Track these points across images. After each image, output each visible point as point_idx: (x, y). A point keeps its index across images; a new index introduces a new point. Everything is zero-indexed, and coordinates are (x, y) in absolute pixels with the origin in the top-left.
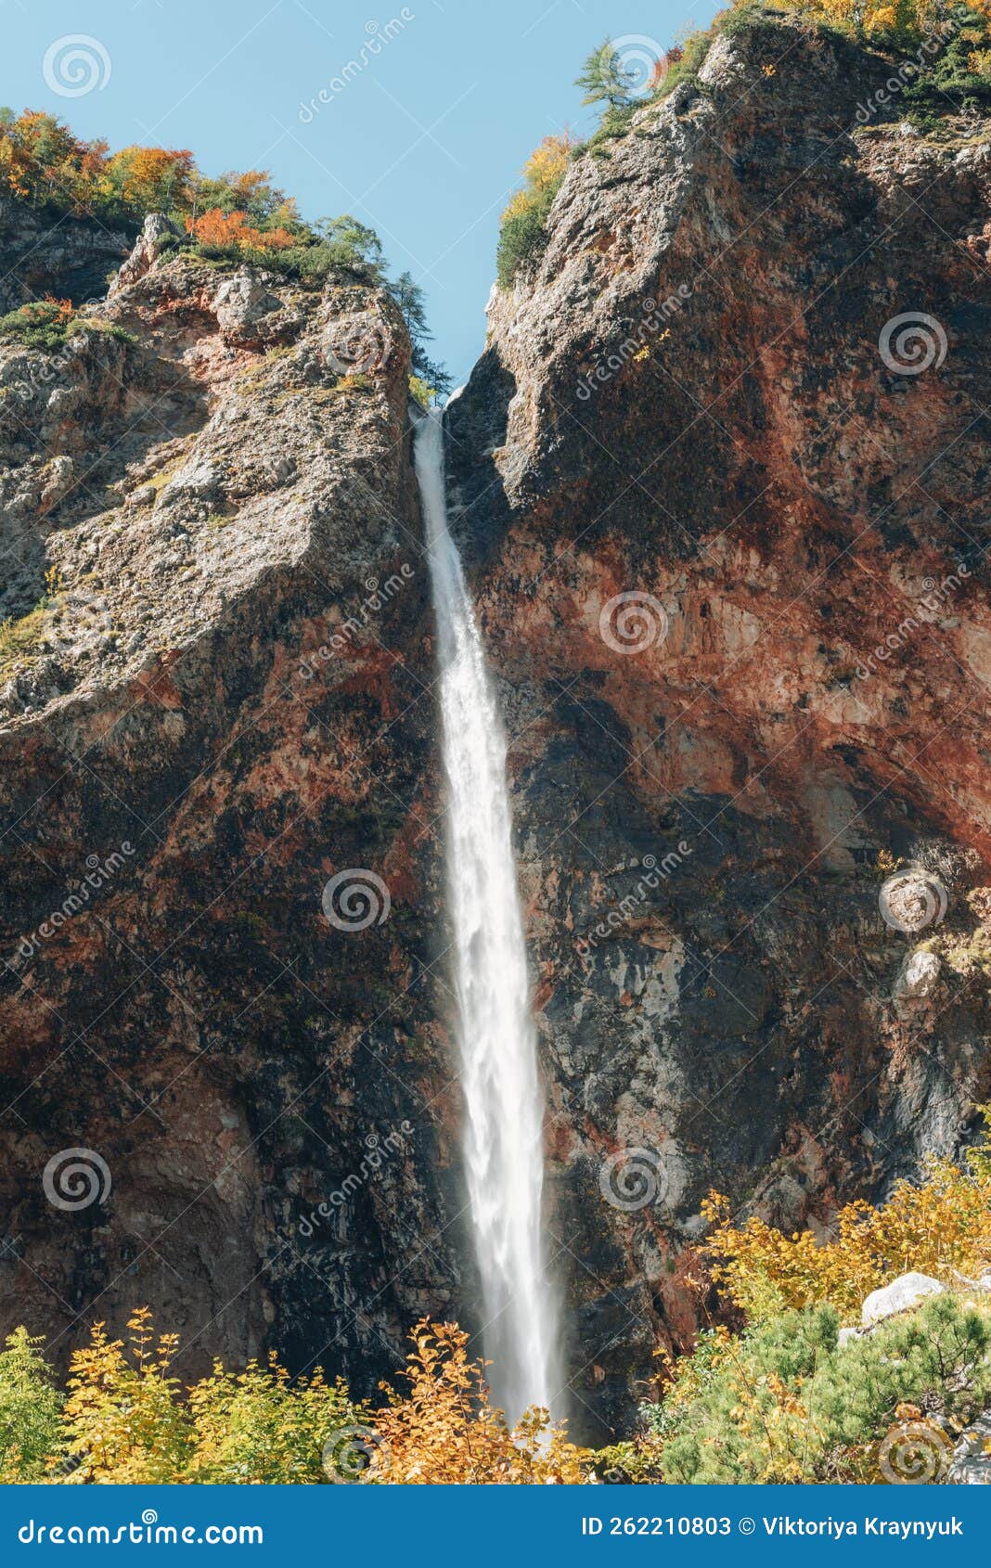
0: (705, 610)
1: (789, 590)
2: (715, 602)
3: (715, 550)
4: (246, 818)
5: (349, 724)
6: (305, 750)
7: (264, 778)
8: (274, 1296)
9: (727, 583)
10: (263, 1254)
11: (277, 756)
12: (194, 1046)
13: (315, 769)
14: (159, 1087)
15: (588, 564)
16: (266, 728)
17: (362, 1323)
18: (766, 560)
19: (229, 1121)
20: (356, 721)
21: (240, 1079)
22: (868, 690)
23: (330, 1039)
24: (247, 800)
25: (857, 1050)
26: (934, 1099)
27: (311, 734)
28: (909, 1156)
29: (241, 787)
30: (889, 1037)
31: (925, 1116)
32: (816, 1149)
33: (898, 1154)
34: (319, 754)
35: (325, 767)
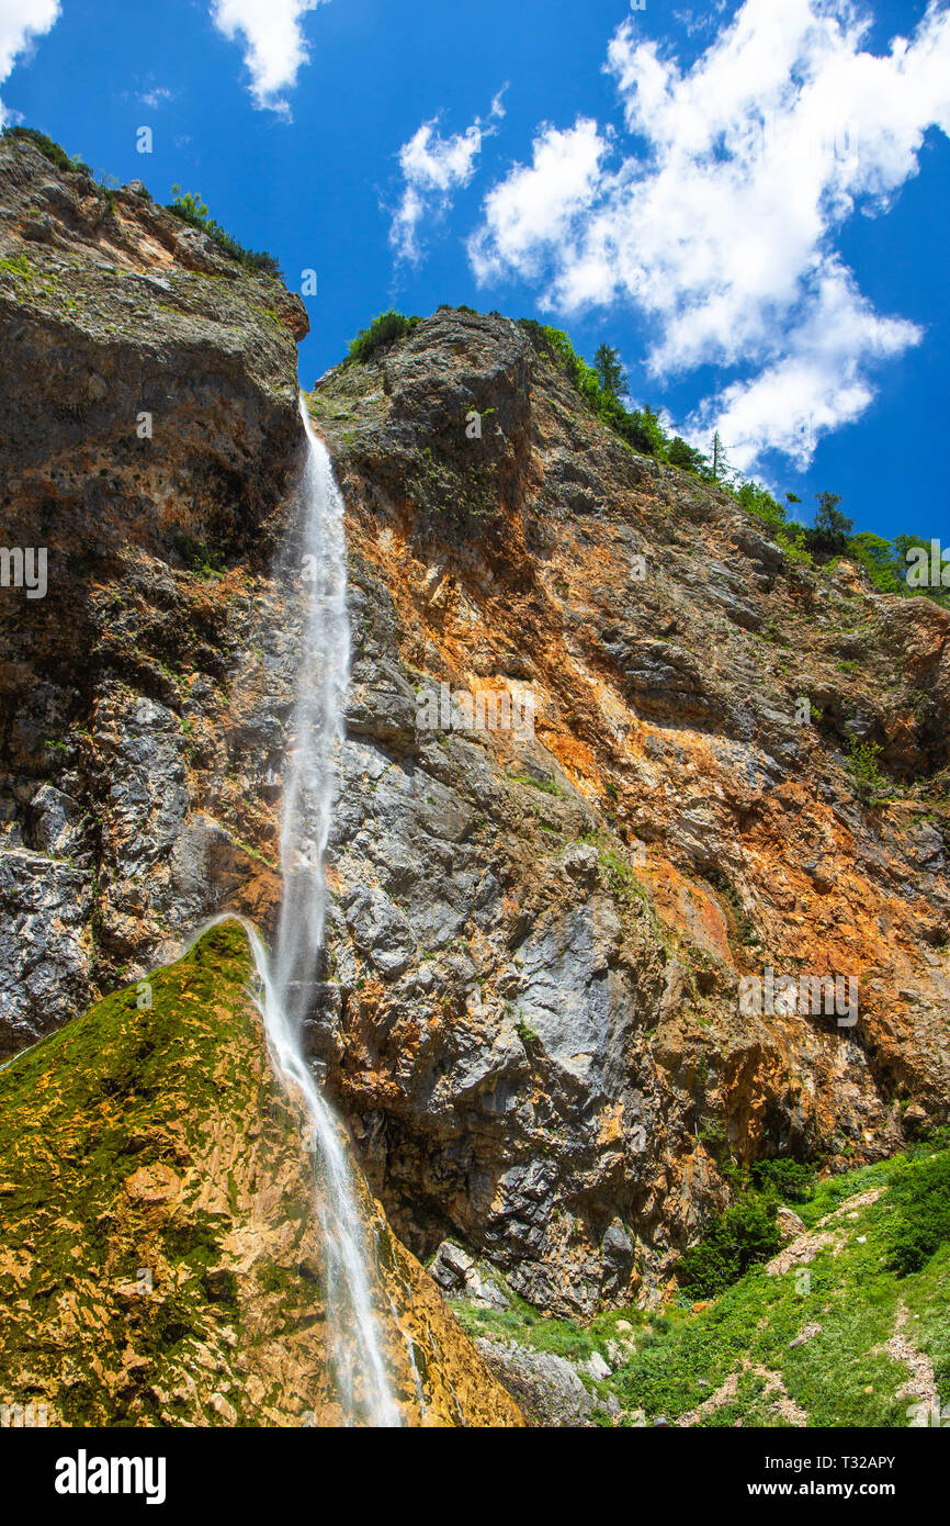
0: (451, 584)
1: (503, 605)
2: (458, 585)
3: (469, 556)
4: (110, 495)
5: (213, 485)
6: (175, 481)
7: (137, 477)
9: (469, 577)
11: (153, 469)
13: (175, 499)
15: (390, 510)
18: (496, 580)
20: (219, 486)
22: (533, 691)
23: (113, 687)
24: (118, 483)
25: (527, 890)
26: (576, 946)
27: (184, 473)
28: (549, 979)
29: (117, 470)
30: (552, 890)
31: (566, 957)
32: (486, 945)
33: (542, 975)
34: (183, 490)
35: (182, 503)
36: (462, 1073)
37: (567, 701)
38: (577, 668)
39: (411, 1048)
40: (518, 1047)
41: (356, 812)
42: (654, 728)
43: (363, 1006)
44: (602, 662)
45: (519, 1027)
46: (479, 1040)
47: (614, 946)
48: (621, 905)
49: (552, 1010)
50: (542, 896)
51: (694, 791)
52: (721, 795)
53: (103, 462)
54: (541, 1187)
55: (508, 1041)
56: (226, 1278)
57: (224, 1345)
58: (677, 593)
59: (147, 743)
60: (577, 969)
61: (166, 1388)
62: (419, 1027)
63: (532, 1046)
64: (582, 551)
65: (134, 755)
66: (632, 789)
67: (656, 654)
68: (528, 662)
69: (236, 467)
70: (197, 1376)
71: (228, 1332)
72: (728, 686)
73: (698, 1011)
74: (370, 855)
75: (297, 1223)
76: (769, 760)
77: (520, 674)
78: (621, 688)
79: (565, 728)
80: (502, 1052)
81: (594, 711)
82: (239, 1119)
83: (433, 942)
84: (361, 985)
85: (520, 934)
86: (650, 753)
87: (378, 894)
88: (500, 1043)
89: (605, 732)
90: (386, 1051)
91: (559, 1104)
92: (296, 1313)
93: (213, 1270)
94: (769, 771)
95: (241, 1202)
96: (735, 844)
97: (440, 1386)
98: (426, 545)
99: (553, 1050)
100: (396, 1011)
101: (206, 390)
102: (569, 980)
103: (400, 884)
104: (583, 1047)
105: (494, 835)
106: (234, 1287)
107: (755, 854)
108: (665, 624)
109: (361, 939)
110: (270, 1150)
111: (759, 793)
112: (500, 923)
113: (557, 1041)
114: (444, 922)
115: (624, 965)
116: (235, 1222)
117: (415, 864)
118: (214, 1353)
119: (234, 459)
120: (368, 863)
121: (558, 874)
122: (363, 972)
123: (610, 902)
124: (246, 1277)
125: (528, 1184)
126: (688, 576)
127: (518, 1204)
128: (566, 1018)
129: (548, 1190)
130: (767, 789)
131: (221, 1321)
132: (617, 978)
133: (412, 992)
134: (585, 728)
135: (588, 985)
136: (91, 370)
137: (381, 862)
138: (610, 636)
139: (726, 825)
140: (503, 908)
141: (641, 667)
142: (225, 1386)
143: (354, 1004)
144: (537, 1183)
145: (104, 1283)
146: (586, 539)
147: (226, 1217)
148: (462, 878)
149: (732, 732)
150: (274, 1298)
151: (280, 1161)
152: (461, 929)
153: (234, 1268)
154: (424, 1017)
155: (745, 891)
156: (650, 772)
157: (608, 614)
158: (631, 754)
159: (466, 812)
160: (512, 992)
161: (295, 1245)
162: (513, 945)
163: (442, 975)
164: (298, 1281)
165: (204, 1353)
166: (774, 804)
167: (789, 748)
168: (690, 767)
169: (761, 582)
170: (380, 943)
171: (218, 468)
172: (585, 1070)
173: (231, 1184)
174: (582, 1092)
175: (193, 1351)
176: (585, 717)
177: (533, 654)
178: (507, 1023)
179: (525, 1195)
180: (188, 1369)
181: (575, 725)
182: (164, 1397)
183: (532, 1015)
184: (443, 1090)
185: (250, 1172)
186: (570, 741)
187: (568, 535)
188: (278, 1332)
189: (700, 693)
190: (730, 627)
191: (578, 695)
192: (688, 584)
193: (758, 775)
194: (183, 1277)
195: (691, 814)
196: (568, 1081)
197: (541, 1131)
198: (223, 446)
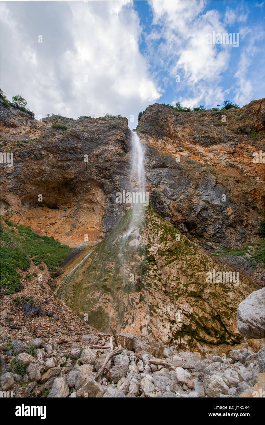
0: (164, 143)
1: (174, 142)
2: (165, 143)
3: (166, 138)
4: (105, 151)
5: (120, 144)
6: (114, 146)
7: (108, 147)
8: (105, 211)
9: (167, 141)
10: (103, 206)
11: (110, 145)
12: (95, 178)
13: (115, 148)
14: (90, 185)
15: (150, 137)
16: (109, 142)
17: (119, 213)
18: (171, 139)
19: (100, 190)
21: (102, 183)
22: (185, 152)
23: (116, 176)
24: (106, 149)
25: (195, 179)
26: (208, 184)
27: (115, 144)
28: (206, 191)
29: (105, 148)
30: (200, 177)
31: (207, 186)
32: (191, 190)
33: (204, 191)
34: (116, 146)
35: (117, 148)
36: (195, 211)
37: (191, 151)
38: (191, 146)
39: (184, 210)
40: (205, 203)
41: (160, 178)
42: (209, 148)
43: (173, 207)
44: (195, 143)
45: (203, 200)
46: (196, 205)
47: (216, 181)
48: (214, 175)
49: (208, 195)
50: (198, 178)
51: (221, 154)
52: (226, 152)
53: (102, 148)
54: (220, 226)
55: (202, 203)
56: (152, 256)
57: (155, 270)
58: (203, 128)
59: (123, 182)
60: (210, 187)
61: (145, 282)
62: (184, 206)
63: (206, 202)
64: (184, 130)
65: (121, 184)
66: (209, 159)
67: (204, 137)
68: (181, 148)
69: (122, 140)
70: (150, 278)
71: (155, 267)
72: (220, 136)
73: (239, 186)
74: (165, 184)
75: (165, 242)
76: (233, 143)
77: (181, 151)
78: (200, 145)
79: (193, 155)
80: (201, 205)
81: (197, 150)
82: (148, 227)
83: (181, 192)
84: (171, 203)
85: (197, 186)
86: (210, 152)
87: (168, 189)
88: (200, 204)
89: (200, 153)
90: (179, 211)
91: (216, 210)
92: (169, 260)
93: (149, 255)
94: (234, 144)
95: (152, 241)
96: (233, 159)
97: (210, 267)
98: (158, 139)
99: (212, 202)
100: (179, 205)
101: (113, 131)
102: (210, 190)
103: (171, 186)
104: (218, 199)
105: (185, 173)
106: (154, 258)
107: (238, 159)
108: (204, 132)
109: (168, 196)
110: (156, 231)
111: (234, 149)
112: (192, 185)
113: (212, 200)
114: (182, 189)
115: (219, 183)
116: (151, 245)
117: (173, 182)
118: (153, 272)
119: (121, 139)
120: (164, 185)
121: (200, 174)
122: (170, 201)
123: (212, 175)
124: (156, 255)
125: (217, 226)
126: (205, 124)
127: (217, 231)
128: (212, 196)
129: (222, 227)
130: (235, 147)
131: (153, 265)
132: (219, 186)
133: (181, 201)
134: (196, 153)
135: (214, 189)
136: (95, 135)
137: (167, 184)
138: (194, 139)
139: (230, 157)
140: (192, 183)
141: (201, 140)
142: (157, 278)
143: (171, 207)
144: (219, 226)
145: (128, 264)
146: (184, 128)
147: (149, 245)
148: (183, 181)
149: (223, 142)
150: (164, 257)
151: (158, 232)
152: (186, 188)
153: (153, 254)
154: (185, 204)
155: (239, 165)
156: (211, 155)
157: (193, 136)
158: (206, 154)
159: (179, 171)
160: (199, 195)
161: (165, 246)
162: (196, 188)
163: (185, 197)
164: (167, 253)
165: (151, 272)
166: (238, 149)
167: (236, 139)
168: (218, 151)
169: (219, 118)
170: (172, 196)
171: (120, 141)
172: (220, 203)
173: (149, 239)
174: (221, 207)
175: (149, 273)
176: (195, 152)
177: (182, 147)
178: (201, 201)
179: (218, 228)
180: (149, 276)
181: (194, 154)
182: (145, 284)
183: (205, 198)
184: (193, 215)
185: (152, 235)
186: (194, 157)
187: (181, 128)
188: (166, 264)
189: (215, 139)
190: (215, 127)
191: (192, 149)
192: (205, 125)
193: (232, 146)
194: (143, 258)
195: (222, 158)
196: (217, 206)
197: (216, 216)
198: (119, 138)
